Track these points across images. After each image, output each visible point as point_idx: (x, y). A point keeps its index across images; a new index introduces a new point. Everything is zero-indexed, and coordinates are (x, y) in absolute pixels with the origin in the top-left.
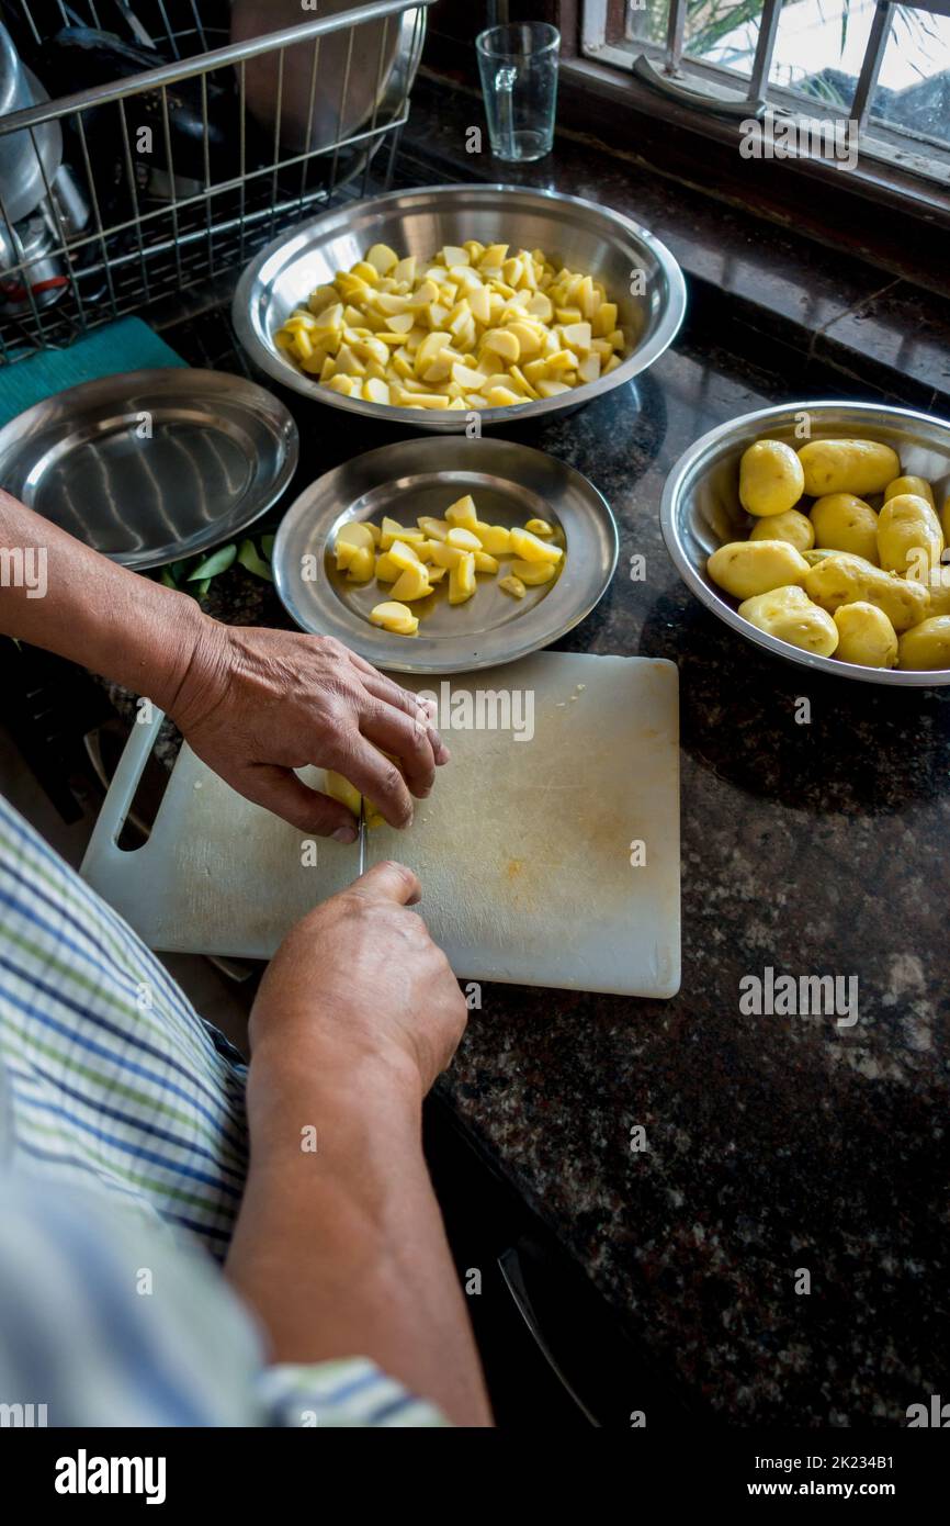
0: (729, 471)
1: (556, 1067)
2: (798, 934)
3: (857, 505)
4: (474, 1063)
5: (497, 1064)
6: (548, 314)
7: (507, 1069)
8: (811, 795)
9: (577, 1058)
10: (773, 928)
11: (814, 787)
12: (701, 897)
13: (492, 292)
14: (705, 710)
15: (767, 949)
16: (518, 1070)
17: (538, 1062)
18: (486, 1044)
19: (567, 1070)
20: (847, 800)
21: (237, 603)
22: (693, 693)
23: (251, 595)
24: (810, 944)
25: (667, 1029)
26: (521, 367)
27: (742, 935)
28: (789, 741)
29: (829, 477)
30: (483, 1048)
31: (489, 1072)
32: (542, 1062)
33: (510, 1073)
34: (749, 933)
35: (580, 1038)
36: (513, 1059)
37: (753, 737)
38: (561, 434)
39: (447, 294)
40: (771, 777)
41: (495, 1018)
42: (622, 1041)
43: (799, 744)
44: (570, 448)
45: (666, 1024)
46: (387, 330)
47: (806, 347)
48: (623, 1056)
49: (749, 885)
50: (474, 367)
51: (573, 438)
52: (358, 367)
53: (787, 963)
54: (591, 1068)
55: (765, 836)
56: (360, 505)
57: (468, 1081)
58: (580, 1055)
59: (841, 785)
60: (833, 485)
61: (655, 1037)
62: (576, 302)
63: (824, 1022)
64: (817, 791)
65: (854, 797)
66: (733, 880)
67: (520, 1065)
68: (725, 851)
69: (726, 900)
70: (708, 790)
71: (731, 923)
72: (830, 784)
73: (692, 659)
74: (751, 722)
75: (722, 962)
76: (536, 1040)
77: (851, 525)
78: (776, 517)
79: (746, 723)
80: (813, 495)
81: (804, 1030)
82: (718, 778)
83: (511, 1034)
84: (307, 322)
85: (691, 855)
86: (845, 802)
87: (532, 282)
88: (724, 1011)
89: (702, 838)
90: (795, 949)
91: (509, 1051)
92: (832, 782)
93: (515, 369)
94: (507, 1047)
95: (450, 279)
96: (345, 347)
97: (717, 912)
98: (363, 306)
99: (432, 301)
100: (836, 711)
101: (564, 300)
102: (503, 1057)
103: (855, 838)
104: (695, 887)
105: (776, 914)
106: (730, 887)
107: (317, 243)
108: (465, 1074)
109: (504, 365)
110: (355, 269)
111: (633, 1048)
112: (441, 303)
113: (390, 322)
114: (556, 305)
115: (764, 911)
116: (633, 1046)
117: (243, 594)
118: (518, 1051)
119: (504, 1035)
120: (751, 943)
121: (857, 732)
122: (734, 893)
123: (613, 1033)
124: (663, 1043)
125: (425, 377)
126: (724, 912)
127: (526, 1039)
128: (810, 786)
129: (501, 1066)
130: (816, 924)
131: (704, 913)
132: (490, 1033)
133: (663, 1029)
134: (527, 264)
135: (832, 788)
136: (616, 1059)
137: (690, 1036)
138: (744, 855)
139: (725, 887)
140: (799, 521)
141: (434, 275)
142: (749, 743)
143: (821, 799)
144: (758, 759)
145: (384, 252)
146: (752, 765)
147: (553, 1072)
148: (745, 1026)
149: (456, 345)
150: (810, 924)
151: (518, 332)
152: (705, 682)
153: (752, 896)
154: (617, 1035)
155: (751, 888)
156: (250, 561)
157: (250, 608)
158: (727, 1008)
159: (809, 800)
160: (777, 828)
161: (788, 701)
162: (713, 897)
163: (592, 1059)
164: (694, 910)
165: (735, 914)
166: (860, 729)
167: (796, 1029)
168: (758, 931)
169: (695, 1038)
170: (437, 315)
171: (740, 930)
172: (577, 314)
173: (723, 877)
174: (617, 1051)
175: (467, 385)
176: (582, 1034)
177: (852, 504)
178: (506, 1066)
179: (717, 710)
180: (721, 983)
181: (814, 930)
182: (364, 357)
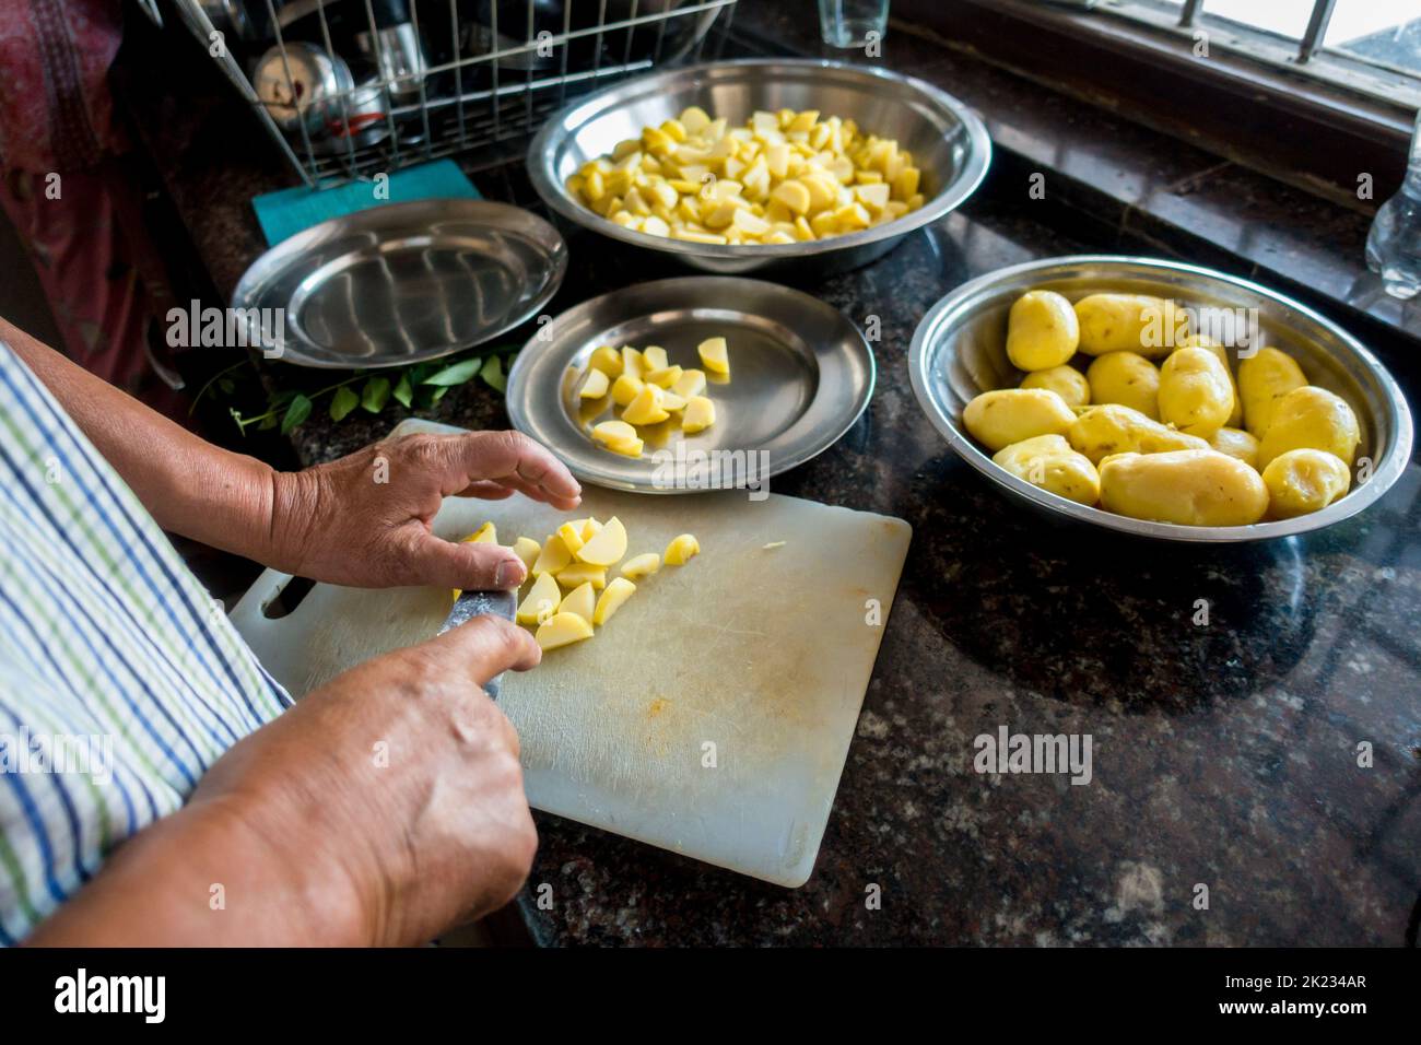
0: (997, 322)
1: (684, 934)
2: (1009, 821)
3: (1140, 363)
4: (589, 915)
5: (615, 920)
6: (848, 174)
7: (624, 928)
8: (1053, 668)
9: (711, 927)
10: (980, 810)
11: (1057, 660)
12: (898, 765)
13: (792, 152)
14: (944, 564)
15: (967, 834)
16: (638, 930)
17: (663, 925)
18: (608, 895)
19: (695, 940)
20: (1095, 678)
21: (468, 412)
22: (933, 545)
23: (484, 407)
24: (1023, 835)
25: (827, 909)
26: (809, 220)
27: (939, 814)
28: (1035, 607)
29: (1107, 332)
30: (605, 898)
31: (604, 928)
32: (669, 927)
33: (628, 933)
34: (948, 813)
35: (720, 905)
36: (635, 917)
37: (994, 599)
38: (841, 287)
39: (747, 150)
40: (1007, 643)
41: (626, 868)
42: (768, 915)
43: (1048, 612)
44: (848, 300)
45: (826, 904)
46: (679, 177)
47: (1118, 219)
48: (766, 934)
49: (959, 757)
50: (760, 216)
51: (853, 291)
52: (643, 207)
53: (989, 854)
54: (724, 942)
55: (988, 706)
56: (612, 335)
57: (576, 935)
58: (715, 924)
59: (1091, 661)
60: (1113, 341)
61: (810, 918)
62: (878, 166)
63: (1025, 931)
64: (1061, 665)
65: (1104, 676)
66: (941, 750)
67: (641, 925)
68: (937, 716)
69: (928, 772)
70: (930, 649)
71: (930, 798)
72: (1077, 659)
73: (938, 511)
74: (994, 582)
75: (909, 840)
76: (667, 898)
77: (1131, 382)
78: (1047, 370)
79: (987, 583)
80: (1089, 353)
81: (998, 936)
82: (944, 638)
83: (640, 888)
84: (605, 167)
85: (896, 716)
86: (1093, 680)
87: (838, 146)
88: (901, 899)
89: (912, 699)
90: (1003, 838)
91: (632, 907)
92: (1080, 656)
93: (802, 221)
94: (632, 902)
95: (755, 139)
96: (633, 190)
97: (914, 784)
98: (663, 158)
99: (729, 155)
100: (1098, 581)
101: (866, 163)
102: (624, 913)
103: (1099, 722)
104: (893, 753)
105: (986, 795)
106: (936, 758)
107: (627, 102)
108: (575, 926)
109: (792, 216)
110: (664, 126)
111: (780, 926)
112: (739, 158)
113: (683, 171)
114: (858, 167)
115: (971, 790)
116: (780, 924)
117: (477, 404)
118: (644, 910)
119: (631, 889)
120: (950, 825)
121: (1120, 606)
122: (939, 764)
123: (760, 904)
124: (818, 925)
125: (709, 221)
126: (924, 784)
127: (656, 897)
128: (1052, 658)
129: (619, 923)
130: (1034, 814)
131: (899, 782)
132: (616, 883)
133: (823, 909)
134: (836, 131)
135: (1080, 663)
136: (757, 936)
137: (853, 921)
138: (958, 724)
139: (929, 756)
140: (1073, 378)
141: (739, 135)
142: (987, 604)
143: (1063, 673)
144: (996, 622)
145: (696, 114)
146: (987, 628)
147: (679, 940)
148: (924, 920)
149: (747, 194)
150: (1026, 812)
151: (811, 187)
152: (948, 536)
153: (960, 770)
154: (765, 908)
155: (961, 762)
156: (491, 375)
157: (480, 418)
158: (905, 896)
159: (1049, 674)
160: (1006, 699)
161: (1041, 565)
162: (912, 766)
163: (728, 932)
164: (887, 778)
165: (936, 788)
166: (1123, 604)
167: (988, 933)
168: (960, 812)
169: (859, 925)
170: (732, 167)
171: (938, 808)
172: (878, 177)
173: (928, 745)
174: (760, 927)
175: (748, 230)
176: (725, 900)
177: (1133, 363)
178: (624, 924)
179: (956, 566)
180: (904, 865)
181: (1030, 819)
182: (651, 200)
